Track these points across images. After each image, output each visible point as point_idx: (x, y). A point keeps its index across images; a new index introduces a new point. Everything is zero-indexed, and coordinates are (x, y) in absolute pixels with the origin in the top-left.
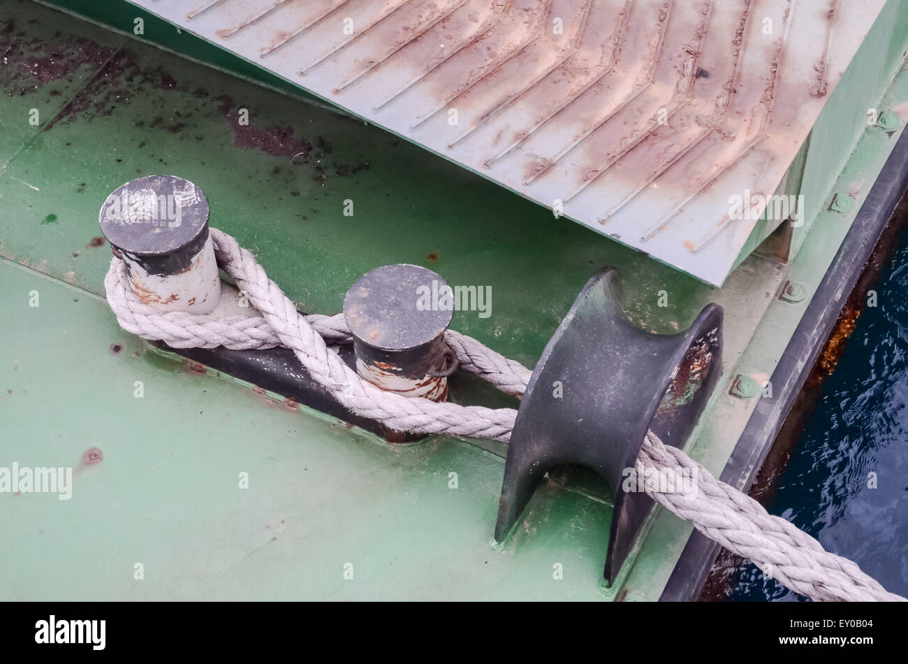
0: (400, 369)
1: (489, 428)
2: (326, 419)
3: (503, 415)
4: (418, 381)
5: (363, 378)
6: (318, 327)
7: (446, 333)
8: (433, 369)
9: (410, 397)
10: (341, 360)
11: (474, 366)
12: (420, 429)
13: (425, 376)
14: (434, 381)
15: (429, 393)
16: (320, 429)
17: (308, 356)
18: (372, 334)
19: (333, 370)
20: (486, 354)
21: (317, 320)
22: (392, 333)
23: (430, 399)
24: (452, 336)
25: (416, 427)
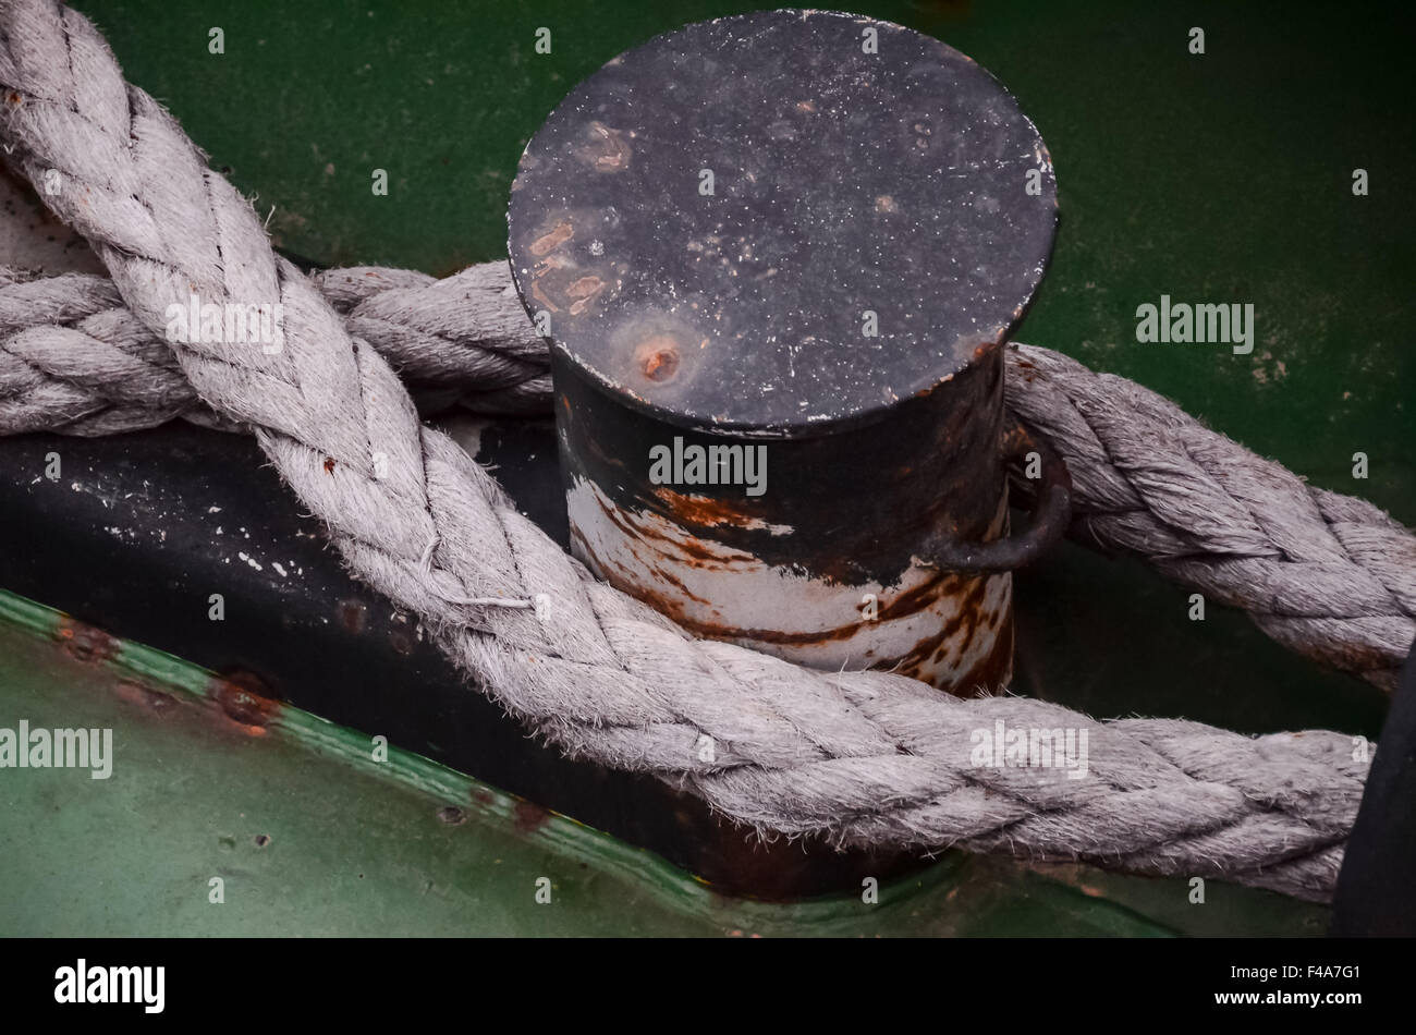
0: (780, 530)
1: (1226, 824)
2: (415, 780)
3: (1304, 765)
4: (870, 594)
5: (599, 572)
6: (377, 327)
7: (1010, 360)
8: (943, 532)
9: (832, 667)
10: (492, 486)
11: (1151, 526)
12: (880, 825)
13: (907, 565)
14: (952, 590)
15: (925, 649)
16: (387, 828)
17: (329, 465)
18: (648, 352)
19: (451, 535)
20: (1210, 465)
21: (375, 291)
22: (746, 348)
23: (931, 681)
24: (1039, 374)
25: (858, 815)
